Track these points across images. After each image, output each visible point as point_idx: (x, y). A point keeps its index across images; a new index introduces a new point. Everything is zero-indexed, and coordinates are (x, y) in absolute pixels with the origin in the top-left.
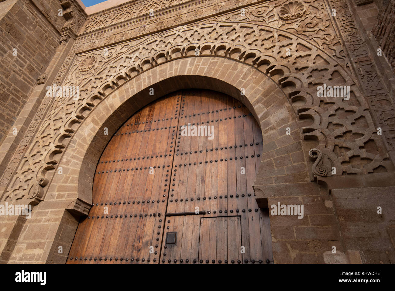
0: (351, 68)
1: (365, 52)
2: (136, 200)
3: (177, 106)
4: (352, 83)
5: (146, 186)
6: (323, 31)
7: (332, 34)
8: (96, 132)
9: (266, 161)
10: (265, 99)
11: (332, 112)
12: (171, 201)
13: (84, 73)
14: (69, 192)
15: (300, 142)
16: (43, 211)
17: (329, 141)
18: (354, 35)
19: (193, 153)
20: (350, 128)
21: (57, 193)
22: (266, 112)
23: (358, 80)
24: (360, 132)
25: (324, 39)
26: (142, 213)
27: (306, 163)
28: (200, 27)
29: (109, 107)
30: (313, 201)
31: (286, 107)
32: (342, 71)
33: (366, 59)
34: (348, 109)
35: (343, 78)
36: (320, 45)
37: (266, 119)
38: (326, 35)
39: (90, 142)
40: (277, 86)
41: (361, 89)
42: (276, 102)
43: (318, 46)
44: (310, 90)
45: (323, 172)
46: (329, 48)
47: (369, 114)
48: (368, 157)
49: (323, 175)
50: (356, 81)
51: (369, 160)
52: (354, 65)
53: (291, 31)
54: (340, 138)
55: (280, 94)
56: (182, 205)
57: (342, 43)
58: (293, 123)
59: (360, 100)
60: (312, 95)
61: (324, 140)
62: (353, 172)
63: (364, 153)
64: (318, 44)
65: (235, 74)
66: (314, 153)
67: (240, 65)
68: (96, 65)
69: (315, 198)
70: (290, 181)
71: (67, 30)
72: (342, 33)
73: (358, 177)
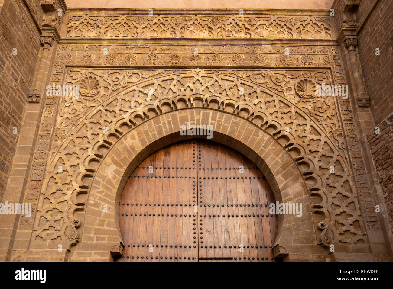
0: (348, 161)
1: (358, 150)
2: (169, 245)
3: (194, 156)
4: (348, 174)
5: (176, 232)
6: (330, 119)
7: (336, 124)
8: (122, 175)
9: (287, 225)
10: (284, 172)
11: (334, 195)
12: (202, 247)
13: (88, 98)
14: (109, 236)
15: (310, 214)
16: (84, 252)
17: (332, 218)
18: (352, 132)
19: (216, 206)
20: (346, 210)
21: (95, 236)
22: (285, 184)
23: (352, 172)
24: (351, 214)
25: (330, 127)
26: (177, 256)
27: (314, 230)
28: (220, 77)
29: (129, 149)
30: (319, 258)
31: (300, 182)
32: (342, 161)
33: (359, 156)
34: (345, 195)
35: (342, 168)
36: (328, 133)
37: (285, 190)
38: (332, 124)
39: (118, 186)
40: (293, 161)
41: (354, 180)
42: (293, 177)
43: (326, 133)
44: (320, 173)
45: (328, 240)
46: (334, 137)
47: (357, 201)
48: (355, 232)
49: (328, 242)
50: (351, 173)
51: (355, 234)
52: (351, 159)
53: (306, 111)
54: (338, 216)
55: (295, 170)
56: (211, 251)
57: (343, 136)
58: (305, 197)
59: (352, 188)
60: (322, 178)
61: (328, 216)
62: (346, 242)
63: (352, 229)
64: (326, 130)
65: (257, 140)
66: (322, 225)
67: (261, 133)
68: (102, 92)
69: (320, 256)
70: (304, 243)
71: (51, 29)
72: (344, 127)
73: (348, 245)
